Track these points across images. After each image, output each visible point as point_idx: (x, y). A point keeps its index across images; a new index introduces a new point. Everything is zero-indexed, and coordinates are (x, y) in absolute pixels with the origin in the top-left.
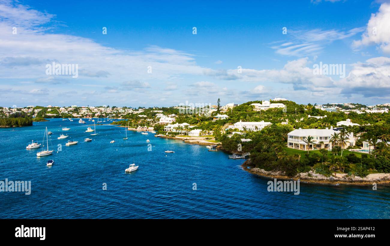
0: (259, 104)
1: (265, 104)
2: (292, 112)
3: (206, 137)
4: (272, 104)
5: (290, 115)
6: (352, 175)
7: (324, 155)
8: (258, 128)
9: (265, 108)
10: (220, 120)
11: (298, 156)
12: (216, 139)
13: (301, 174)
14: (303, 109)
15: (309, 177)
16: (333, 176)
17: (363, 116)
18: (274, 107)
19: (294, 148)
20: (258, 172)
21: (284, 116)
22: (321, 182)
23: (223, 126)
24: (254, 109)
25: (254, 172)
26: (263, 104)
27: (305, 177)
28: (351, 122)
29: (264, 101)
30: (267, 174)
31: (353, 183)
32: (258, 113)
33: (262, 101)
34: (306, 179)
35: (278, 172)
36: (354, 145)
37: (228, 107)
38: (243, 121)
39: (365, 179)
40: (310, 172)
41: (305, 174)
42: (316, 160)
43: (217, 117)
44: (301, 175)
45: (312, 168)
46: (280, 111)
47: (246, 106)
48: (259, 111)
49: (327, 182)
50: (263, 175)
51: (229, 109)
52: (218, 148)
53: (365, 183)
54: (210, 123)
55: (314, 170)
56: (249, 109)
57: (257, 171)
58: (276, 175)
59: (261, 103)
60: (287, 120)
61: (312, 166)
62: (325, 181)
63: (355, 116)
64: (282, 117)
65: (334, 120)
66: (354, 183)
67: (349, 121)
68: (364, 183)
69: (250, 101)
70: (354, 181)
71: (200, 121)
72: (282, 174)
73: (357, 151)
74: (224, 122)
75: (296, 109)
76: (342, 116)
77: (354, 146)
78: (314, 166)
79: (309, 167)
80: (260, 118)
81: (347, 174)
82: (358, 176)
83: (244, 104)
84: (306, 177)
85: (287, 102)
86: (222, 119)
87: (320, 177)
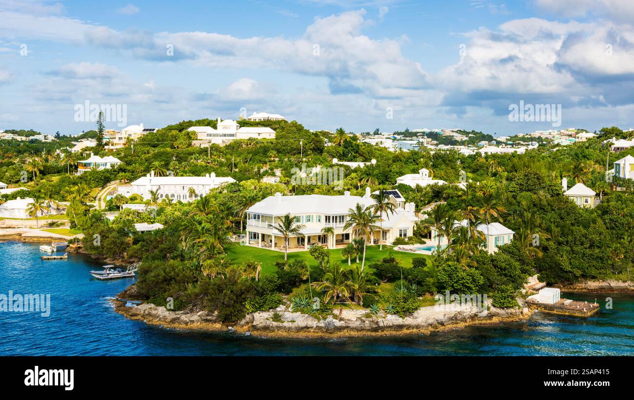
0: (209, 130)
1: (225, 127)
2: (292, 149)
3: (50, 221)
4: (244, 129)
5: (286, 159)
6: (381, 313)
7: (321, 263)
8: (197, 192)
9: (224, 138)
10: (94, 172)
11: (255, 268)
12: (73, 226)
13: (257, 315)
14: (321, 142)
15: (275, 324)
16: (335, 317)
17: (470, 160)
18: (247, 138)
19: (260, 247)
20: (150, 314)
21: (270, 161)
22: (302, 335)
23: (103, 188)
24: (194, 142)
25: (136, 315)
26: (220, 130)
27: (264, 324)
28: (430, 176)
29: (222, 121)
30: (168, 320)
31: (380, 333)
32: (204, 151)
33: (217, 120)
34: (266, 328)
35: (199, 314)
36: (410, 234)
37: (126, 136)
38: (160, 176)
39: (408, 321)
40: (278, 309)
41: (265, 315)
42: (296, 276)
43: (90, 164)
44: (255, 319)
45: (284, 297)
46: (261, 147)
47: (174, 132)
48: (207, 148)
49: (316, 334)
50: (158, 323)
51: (129, 140)
52: (72, 250)
53: (408, 332)
54: (62, 181)
55: (288, 303)
56: (181, 142)
57: (147, 312)
58: (193, 321)
59: (215, 127)
60: (278, 172)
61: (288, 292)
62: (312, 330)
63: (447, 162)
64: (266, 163)
65: (391, 171)
66: (383, 331)
67: (424, 175)
68: (405, 331)
69: (187, 120)
70: (383, 329)
71: (38, 173)
72: (209, 318)
73: (411, 250)
74: (104, 179)
75: (301, 143)
76: (414, 161)
77: (410, 239)
78: (291, 294)
79: (277, 296)
80: (207, 166)
81: (368, 311)
82: (395, 314)
83: (170, 128)
84: (268, 322)
85: (283, 124)
86: (102, 168)
87: (302, 320)
